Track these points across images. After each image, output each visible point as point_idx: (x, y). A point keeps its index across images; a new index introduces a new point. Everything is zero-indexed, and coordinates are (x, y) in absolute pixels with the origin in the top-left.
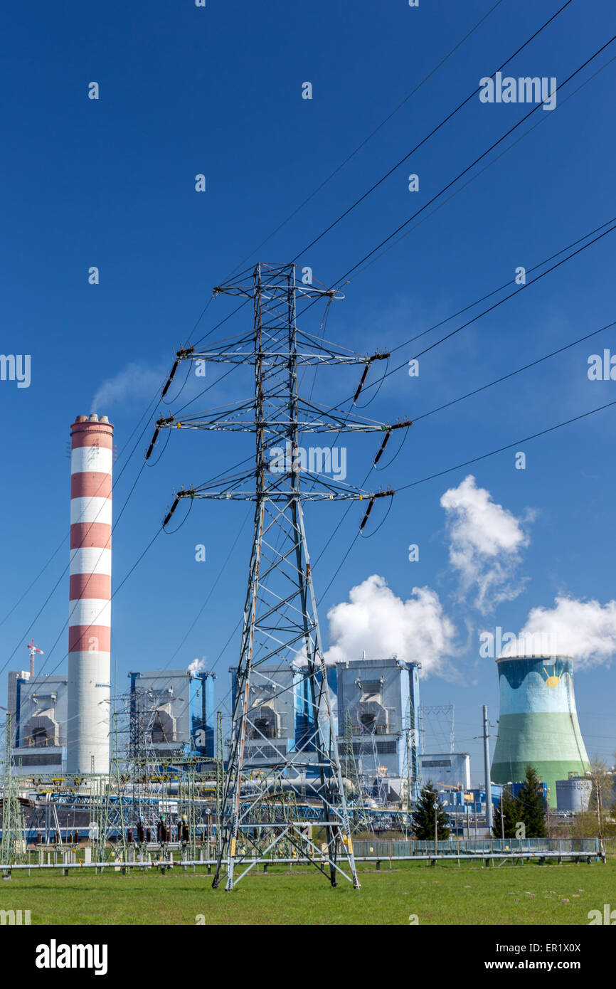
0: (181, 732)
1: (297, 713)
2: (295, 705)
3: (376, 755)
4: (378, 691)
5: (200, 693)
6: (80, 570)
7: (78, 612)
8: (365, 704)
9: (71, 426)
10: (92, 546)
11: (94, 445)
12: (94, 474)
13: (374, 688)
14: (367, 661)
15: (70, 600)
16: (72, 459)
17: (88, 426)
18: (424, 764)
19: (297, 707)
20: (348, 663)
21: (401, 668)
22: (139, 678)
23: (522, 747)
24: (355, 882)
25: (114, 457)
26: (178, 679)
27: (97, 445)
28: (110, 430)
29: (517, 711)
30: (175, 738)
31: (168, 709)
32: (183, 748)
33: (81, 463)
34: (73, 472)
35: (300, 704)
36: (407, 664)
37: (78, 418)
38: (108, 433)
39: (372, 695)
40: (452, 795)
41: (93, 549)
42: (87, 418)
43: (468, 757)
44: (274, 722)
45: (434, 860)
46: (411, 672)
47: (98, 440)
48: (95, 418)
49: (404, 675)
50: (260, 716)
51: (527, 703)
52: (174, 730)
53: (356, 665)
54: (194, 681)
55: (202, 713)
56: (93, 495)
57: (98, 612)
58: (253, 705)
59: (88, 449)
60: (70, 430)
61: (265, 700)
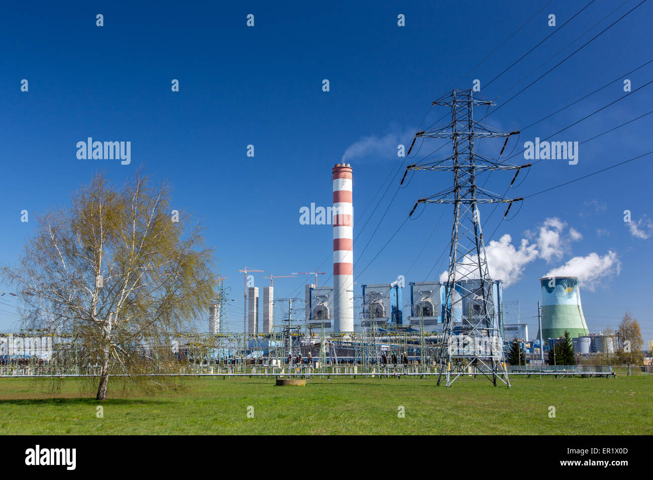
0: (387, 312)
1: (442, 304)
2: (441, 301)
4: (482, 294)
5: (396, 295)
6: (338, 237)
7: (338, 257)
8: (475, 300)
9: (333, 169)
11: (343, 178)
12: (344, 192)
13: (479, 293)
14: (476, 280)
15: (334, 251)
16: (334, 185)
17: (341, 169)
18: (505, 329)
20: (467, 280)
21: (493, 283)
22: (366, 288)
23: (554, 321)
24: (508, 384)
25: (353, 183)
26: (384, 288)
27: (345, 178)
28: (351, 170)
29: (551, 304)
30: (384, 315)
31: (381, 302)
32: (388, 320)
33: (338, 187)
34: (334, 191)
35: (444, 301)
36: (496, 281)
37: (336, 165)
38: (350, 172)
39: (478, 296)
41: (344, 227)
42: (340, 165)
43: (527, 326)
44: (431, 309)
45: (530, 375)
46: (498, 285)
47: (345, 175)
48: (344, 165)
49: (495, 286)
50: (424, 306)
51: (556, 300)
52: (384, 310)
53: (471, 281)
54: (392, 289)
55: (396, 304)
56: (344, 201)
57: (347, 257)
58: (422, 301)
59: (341, 180)
60: (332, 171)
61: (427, 298)
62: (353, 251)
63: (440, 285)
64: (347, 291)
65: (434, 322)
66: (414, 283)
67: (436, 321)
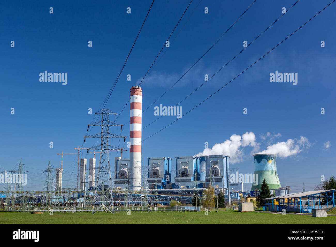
0: (162, 174)
1: (194, 170)
3: (214, 182)
4: (217, 164)
5: (167, 164)
6: (133, 130)
7: (133, 141)
8: (213, 168)
9: (130, 89)
10: (136, 123)
11: (137, 95)
12: (137, 103)
13: (216, 163)
14: (214, 156)
15: (130, 138)
16: (131, 99)
17: (135, 89)
18: (230, 185)
19: (194, 168)
20: (209, 156)
22: (150, 160)
23: (261, 180)
25: (142, 98)
26: (161, 160)
27: (138, 95)
28: (141, 90)
29: (259, 170)
30: (160, 176)
31: (158, 168)
32: (162, 179)
33: (133, 100)
34: (131, 102)
35: (195, 167)
36: (225, 156)
37: (132, 87)
38: (140, 91)
39: (215, 165)
40: (236, 193)
42: (135, 87)
43: (243, 183)
44: (188, 172)
46: (227, 159)
47: (138, 93)
48: (137, 87)
49: (225, 159)
50: (183, 171)
51: (262, 168)
52: (160, 174)
53: (211, 157)
54: (165, 160)
55: (168, 169)
56: (137, 109)
57: (138, 141)
58: (182, 168)
59: (135, 96)
60: (130, 91)
61: (185, 166)
62: (142, 138)
63: (193, 158)
64: (138, 162)
65: (190, 180)
66: (178, 157)
67: (190, 179)
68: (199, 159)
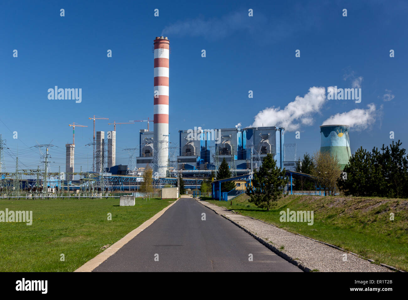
0: (197, 151)
1: (238, 145)
2: (238, 143)
4: (268, 138)
7: (157, 109)
8: (262, 143)
9: (154, 41)
10: (161, 85)
11: (162, 48)
12: (162, 59)
13: (266, 137)
14: (264, 127)
16: (155, 53)
17: (160, 41)
20: (257, 128)
21: (276, 130)
22: (182, 133)
27: (163, 48)
28: (168, 42)
30: (195, 154)
31: (192, 144)
32: (197, 158)
33: (158, 55)
34: (155, 58)
35: (240, 142)
36: (279, 128)
37: (156, 38)
39: (265, 140)
41: (162, 86)
42: (160, 38)
44: (230, 149)
46: (281, 131)
47: (163, 46)
48: (163, 38)
50: (224, 147)
51: (331, 143)
52: (195, 151)
53: (260, 129)
55: (205, 145)
56: (162, 66)
57: (165, 109)
58: (223, 143)
59: (160, 49)
60: (154, 42)
61: (227, 141)
64: (164, 136)
67: (233, 158)
68: (245, 131)
